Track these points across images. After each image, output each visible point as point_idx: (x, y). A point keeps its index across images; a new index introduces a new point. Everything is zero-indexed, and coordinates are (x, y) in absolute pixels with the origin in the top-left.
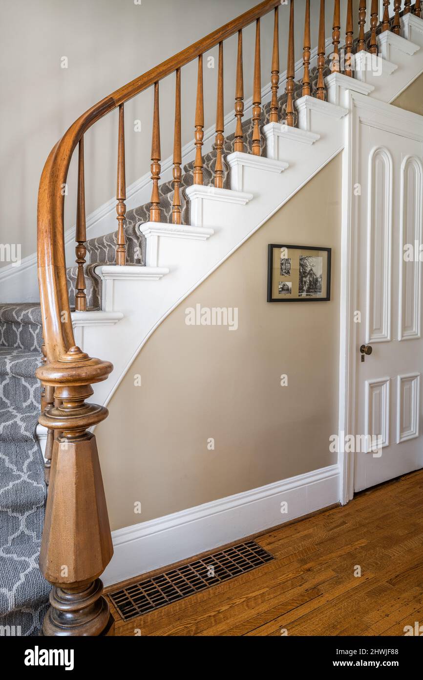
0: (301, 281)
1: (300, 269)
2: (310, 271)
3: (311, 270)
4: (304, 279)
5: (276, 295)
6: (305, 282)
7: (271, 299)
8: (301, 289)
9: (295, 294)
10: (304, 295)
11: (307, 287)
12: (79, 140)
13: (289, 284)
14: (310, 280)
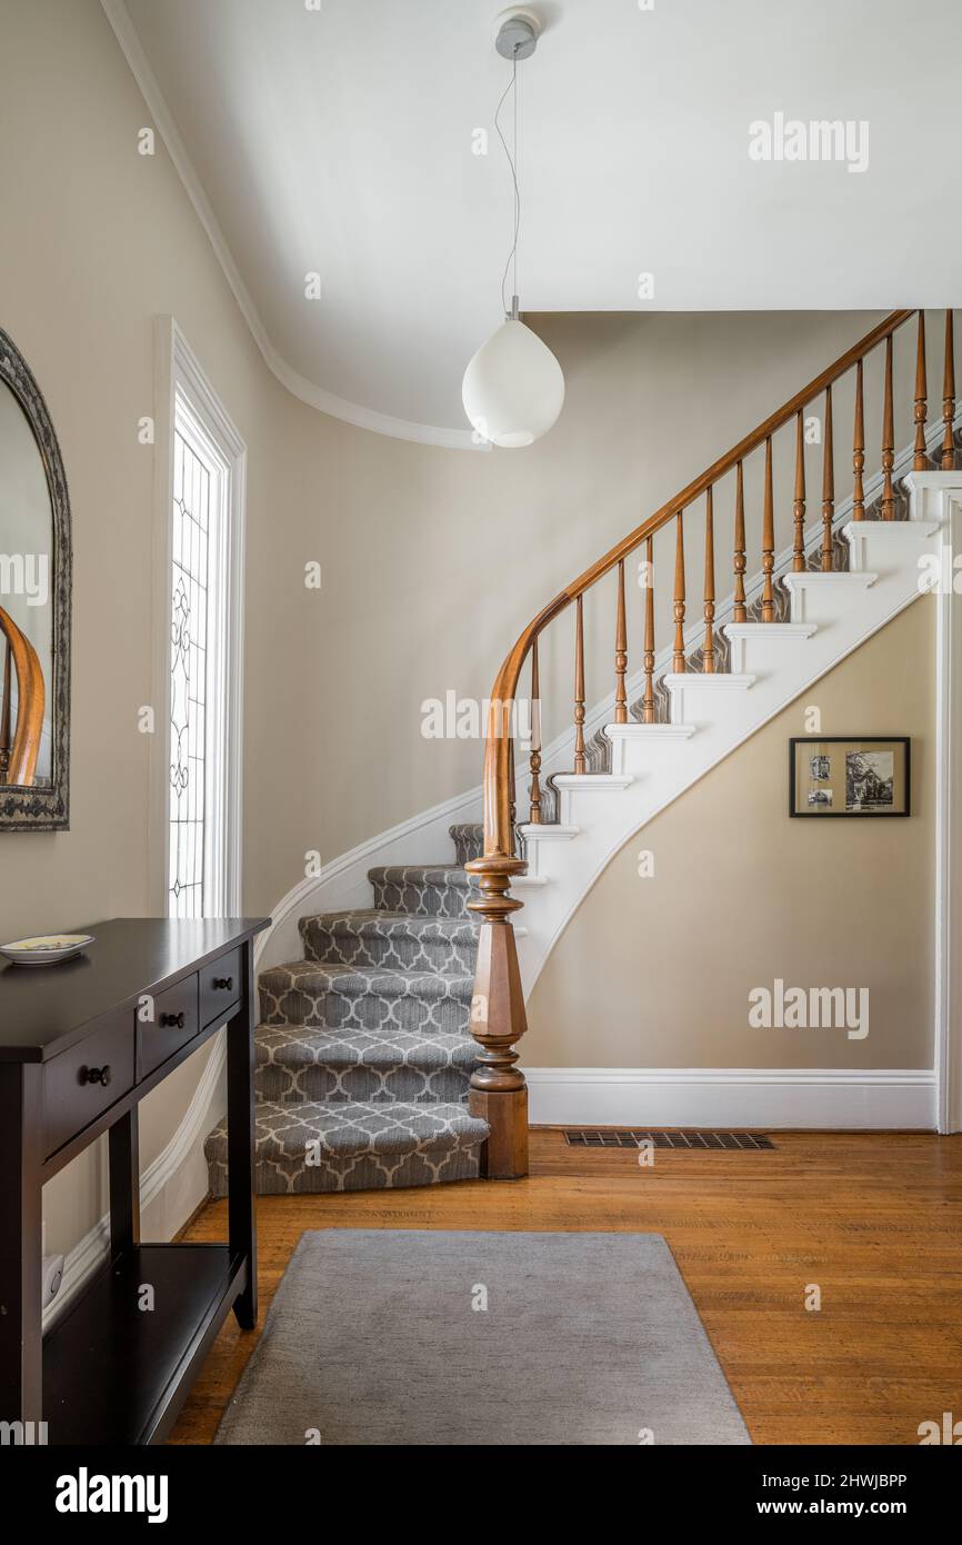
0: (851, 787)
1: (847, 770)
2: (867, 773)
3: (871, 771)
4: (856, 785)
5: (802, 807)
6: (859, 790)
7: (793, 814)
8: (851, 799)
9: (840, 807)
10: (857, 808)
11: (862, 795)
12: (531, 641)
13: (829, 793)
14: (868, 787)
